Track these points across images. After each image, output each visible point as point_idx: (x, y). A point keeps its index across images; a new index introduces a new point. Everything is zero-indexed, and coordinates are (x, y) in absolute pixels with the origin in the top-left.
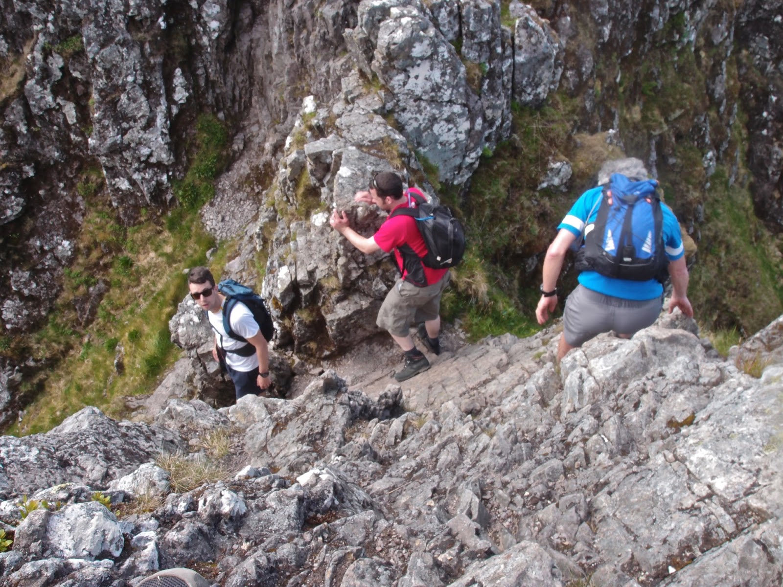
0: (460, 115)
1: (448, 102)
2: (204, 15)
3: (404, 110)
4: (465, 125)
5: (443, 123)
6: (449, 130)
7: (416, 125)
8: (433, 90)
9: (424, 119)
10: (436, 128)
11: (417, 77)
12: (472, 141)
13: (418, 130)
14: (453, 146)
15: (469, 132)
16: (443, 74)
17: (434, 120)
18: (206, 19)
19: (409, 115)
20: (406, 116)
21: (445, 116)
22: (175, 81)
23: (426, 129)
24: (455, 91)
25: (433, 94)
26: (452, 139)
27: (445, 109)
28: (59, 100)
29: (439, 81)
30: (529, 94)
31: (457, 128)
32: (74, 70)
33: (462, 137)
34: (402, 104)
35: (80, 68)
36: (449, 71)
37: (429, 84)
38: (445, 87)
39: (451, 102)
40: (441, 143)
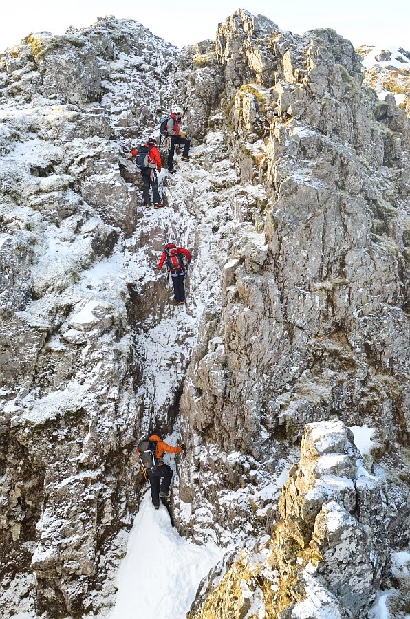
0: (367, 571)
1: (359, 563)
2: (131, 459)
3: (331, 572)
4: (370, 577)
5: (356, 577)
6: (360, 581)
7: (338, 581)
8: (350, 556)
9: (343, 576)
10: (351, 581)
11: (341, 549)
12: (374, 587)
13: (339, 584)
14: (361, 592)
15: (372, 582)
16: (357, 546)
17: (350, 576)
18: (132, 461)
19: (334, 575)
20: (332, 575)
21: (357, 573)
22: (105, 508)
23: (344, 583)
24: (364, 555)
25: (350, 559)
26: (361, 587)
27: (357, 568)
28: (10, 523)
29: (355, 550)
30: (399, 537)
31: (364, 579)
32: (29, 500)
33: (368, 585)
34: (329, 568)
35: (33, 498)
36: (361, 543)
37: (348, 553)
38: (358, 553)
39: (361, 562)
40: (353, 591)
